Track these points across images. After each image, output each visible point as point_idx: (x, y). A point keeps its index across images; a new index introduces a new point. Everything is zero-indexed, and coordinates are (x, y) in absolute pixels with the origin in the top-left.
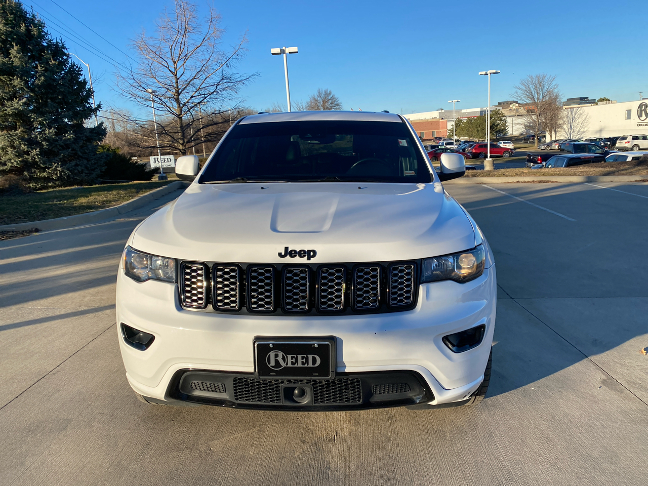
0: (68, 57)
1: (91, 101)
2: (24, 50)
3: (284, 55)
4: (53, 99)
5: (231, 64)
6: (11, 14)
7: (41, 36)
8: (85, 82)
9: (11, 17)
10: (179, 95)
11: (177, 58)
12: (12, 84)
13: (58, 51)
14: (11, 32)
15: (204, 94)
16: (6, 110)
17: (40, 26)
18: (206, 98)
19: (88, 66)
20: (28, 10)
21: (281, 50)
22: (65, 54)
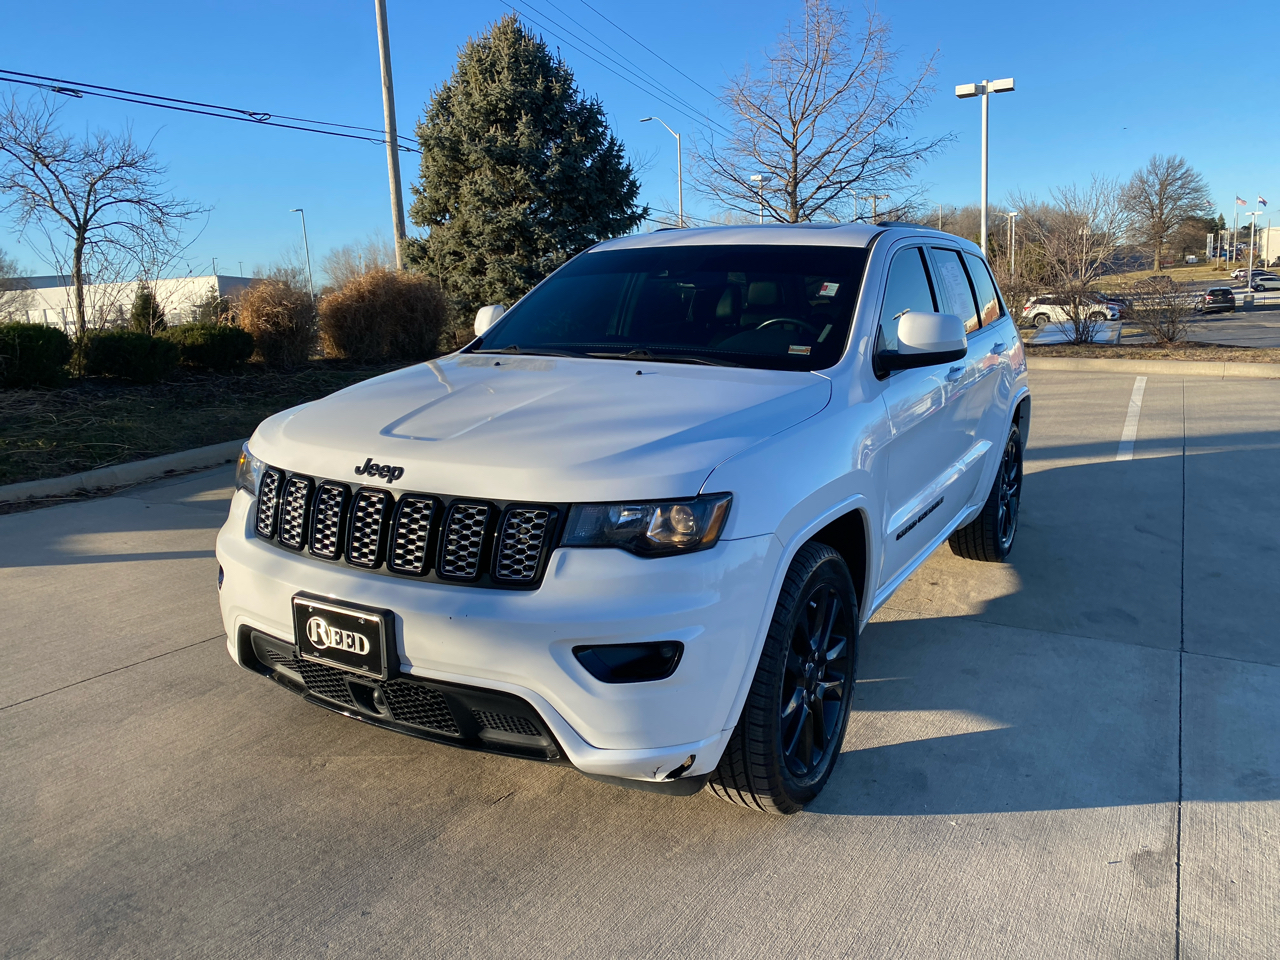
0: (606, 127)
1: (636, 202)
2: (537, 123)
3: (984, 97)
4: (571, 201)
5: (898, 120)
6: (525, 64)
7: (566, 96)
8: (628, 171)
9: (524, 68)
10: (796, 184)
11: (798, 117)
12: (513, 178)
13: (590, 119)
14: (523, 93)
15: (841, 182)
16: (500, 221)
17: (566, 79)
18: (842, 188)
19: (677, 137)
20: (555, 54)
21: (977, 88)
22: (600, 124)
